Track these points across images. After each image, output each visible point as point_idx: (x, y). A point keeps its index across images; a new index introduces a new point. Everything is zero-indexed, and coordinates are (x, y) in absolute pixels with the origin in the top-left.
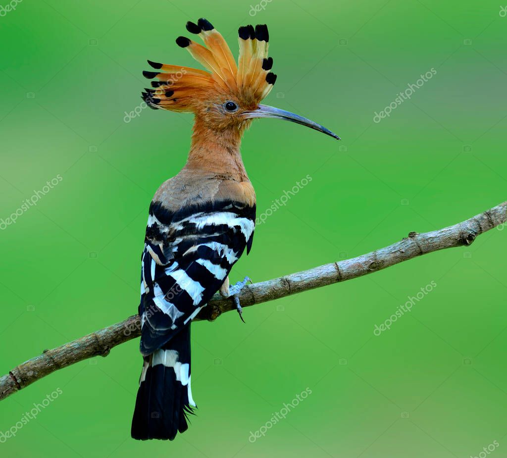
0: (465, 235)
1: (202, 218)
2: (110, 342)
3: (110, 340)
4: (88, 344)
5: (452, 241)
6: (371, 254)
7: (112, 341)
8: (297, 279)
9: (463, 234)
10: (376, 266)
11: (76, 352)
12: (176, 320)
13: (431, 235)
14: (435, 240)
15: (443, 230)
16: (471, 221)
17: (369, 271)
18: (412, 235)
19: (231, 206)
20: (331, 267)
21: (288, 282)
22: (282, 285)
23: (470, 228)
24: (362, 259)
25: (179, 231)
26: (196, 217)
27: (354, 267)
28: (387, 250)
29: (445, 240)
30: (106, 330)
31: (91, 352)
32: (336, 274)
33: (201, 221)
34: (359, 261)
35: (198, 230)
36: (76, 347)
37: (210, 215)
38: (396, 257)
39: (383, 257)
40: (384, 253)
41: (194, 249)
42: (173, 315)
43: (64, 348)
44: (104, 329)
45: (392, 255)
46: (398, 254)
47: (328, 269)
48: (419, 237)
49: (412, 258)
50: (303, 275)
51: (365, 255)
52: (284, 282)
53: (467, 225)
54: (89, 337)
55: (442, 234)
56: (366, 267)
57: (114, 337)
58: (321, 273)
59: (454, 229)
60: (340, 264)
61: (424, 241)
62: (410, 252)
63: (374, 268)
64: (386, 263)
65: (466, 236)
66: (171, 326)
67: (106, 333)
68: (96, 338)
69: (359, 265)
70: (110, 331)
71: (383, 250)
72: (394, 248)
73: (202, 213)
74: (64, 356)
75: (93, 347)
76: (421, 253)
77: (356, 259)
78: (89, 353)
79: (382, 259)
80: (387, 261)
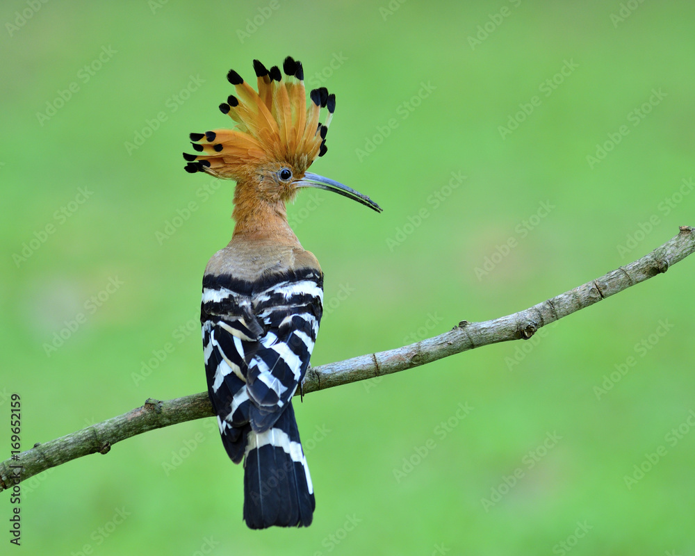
0: (522, 326)
1: (288, 288)
2: (109, 437)
3: (110, 435)
4: (84, 438)
5: (508, 333)
6: (414, 345)
7: (112, 437)
8: (328, 372)
9: (520, 325)
10: (419, 359)
11: (70, 447)
12: (282, 395)
13: (485, 325)
14: (488, 331)
15: (498, 320)
16: (531, 310)
17: (411, 365)
18: (463, 324)
19: (311, 275)
20: (368, 358)
21: (318, 374)
22: (310, 378)
23: (529, 319)
24: (403, 351)
25: (265, 302)
26: (281, 287)
27: (394, 360)
28: (433, 341)
29: (501, 332)
30: (106, 423)
31: (88, 447)
32: (373, 366)
33: (288, 291)
34: (401, 353)
35: (286, 300)
36: (71, 441)
37: (295, 284)
38: (443, 350)
39: (427, 349)
40: (429, 344)
41: (288, 320)
42: (278, 390)
43: (57, 442)
44: (104, 422)
45: (439, 347)
46: (445, 346)
47: (363, 361)
48: (470, 328)
49: (462, 351)
50: (335, 367)
51: (407, 347)
52: (313, 374)
53: (526, 315)
54: (86, 431)
55: (498, 324)
56: (408, 360)
57: (115, 432)
58: (355, 365)
59: (511, 319)
60: (377, 355)
61: (476, 332)
62: (459, 345)
63: (417, 361)
64: (431, 357)
65: (524, 327)
66: (277, 401)
67: (106, 427)
68: (95, 432)
69: (400, 358)
70: (110, 424)
71: (428, 340)
72: (442, 339)
73: (286, 282)
74: (56, 451)
75: (90, 442)
76: (472, 346)
77: (397, 350)
78: (85, 448)
79: (426, 351)
80: (432, 353)
